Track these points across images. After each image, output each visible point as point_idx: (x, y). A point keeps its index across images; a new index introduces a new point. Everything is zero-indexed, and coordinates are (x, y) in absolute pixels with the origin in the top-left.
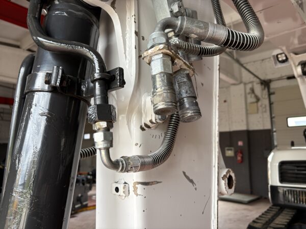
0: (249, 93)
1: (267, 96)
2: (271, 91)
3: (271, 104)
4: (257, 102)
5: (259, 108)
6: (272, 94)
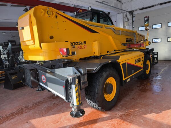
0: (125, 17)
2: (134, 16)
3: (133, 21)
4: (128, 21)
5: (129, 24)
6: (134, 17)
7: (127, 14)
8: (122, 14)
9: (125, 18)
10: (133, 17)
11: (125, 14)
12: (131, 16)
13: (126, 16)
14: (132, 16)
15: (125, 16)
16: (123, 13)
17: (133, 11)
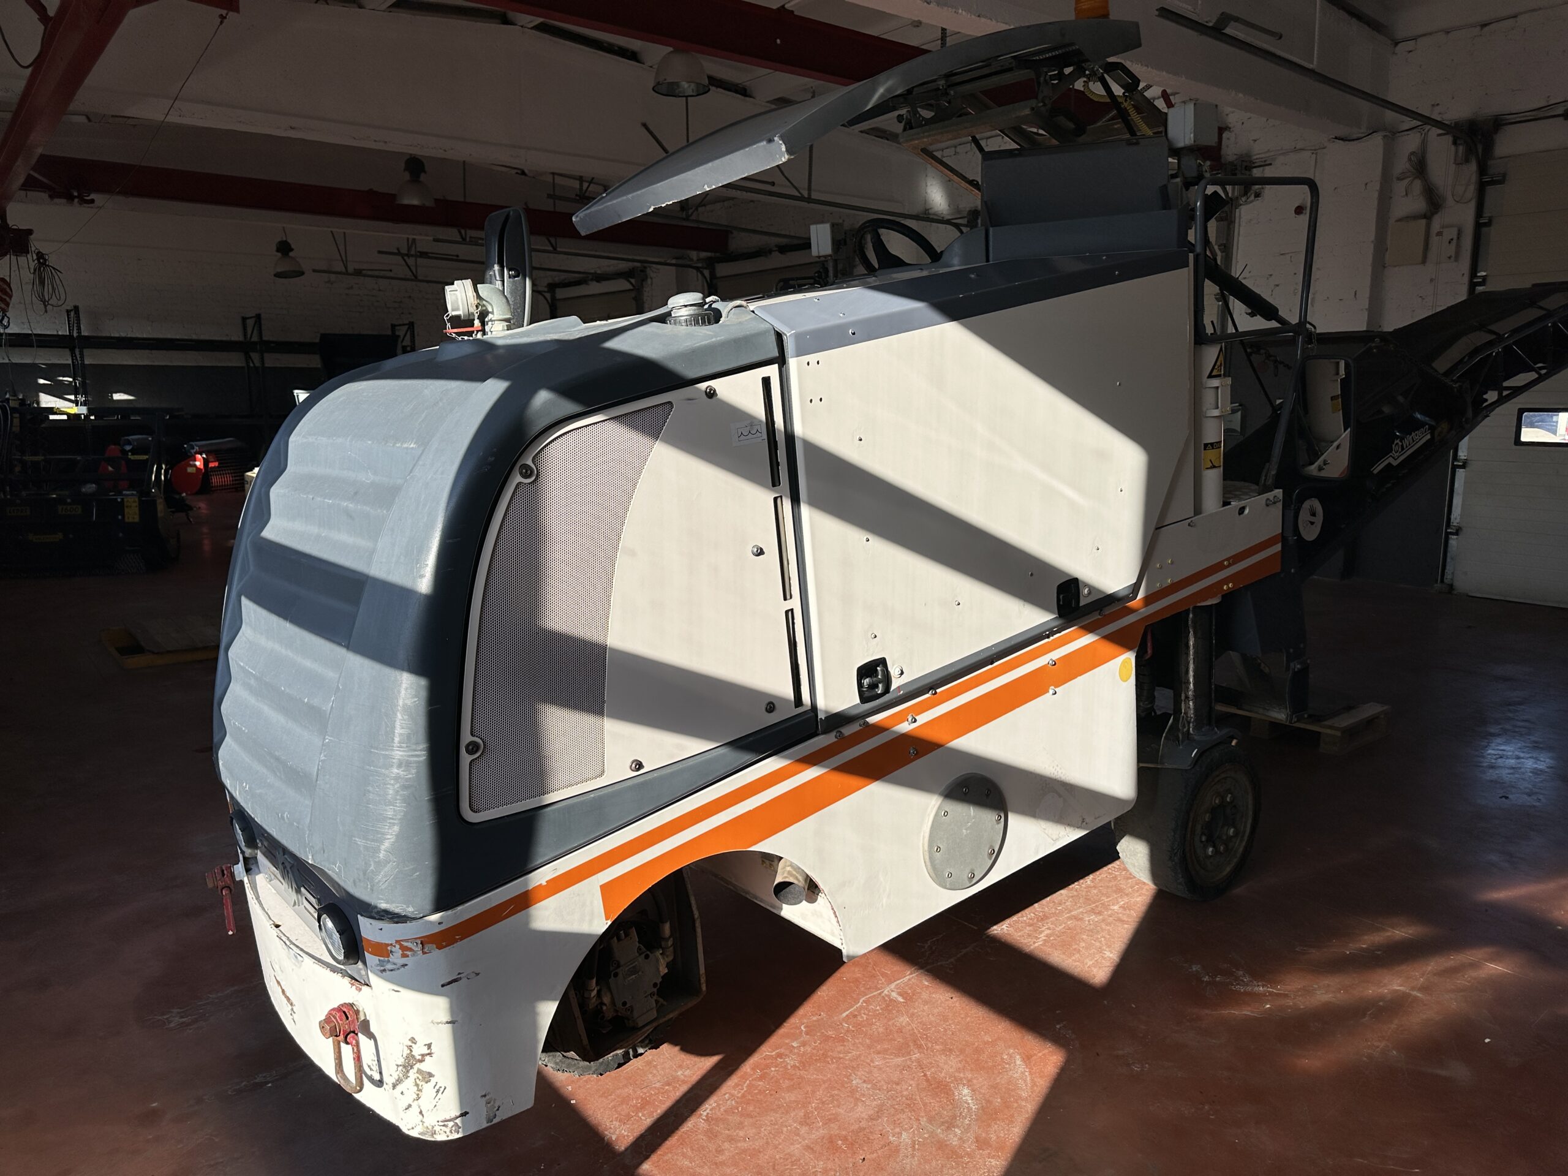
0: (1399, 179)
1: (1471, 192)
2: (1497, 168)
3: (1479, 226)
4: (1428, 216)
5: (1434, 240)
6: (1493, 183)
7: (1424, 143)
8: (1378, 140)
9: (1400, 187)
10: (1486, 181)
11: (1410, 143)
12: (1473, 167)
13: (1420, 166)
14: (1482, 170)
15: (1402, 164)
16: (1392, 135)
17: (1498, 123)
